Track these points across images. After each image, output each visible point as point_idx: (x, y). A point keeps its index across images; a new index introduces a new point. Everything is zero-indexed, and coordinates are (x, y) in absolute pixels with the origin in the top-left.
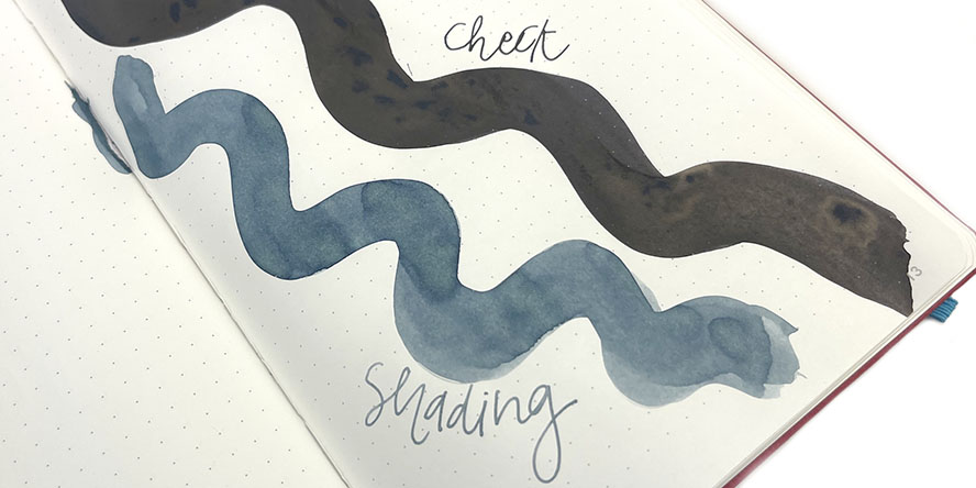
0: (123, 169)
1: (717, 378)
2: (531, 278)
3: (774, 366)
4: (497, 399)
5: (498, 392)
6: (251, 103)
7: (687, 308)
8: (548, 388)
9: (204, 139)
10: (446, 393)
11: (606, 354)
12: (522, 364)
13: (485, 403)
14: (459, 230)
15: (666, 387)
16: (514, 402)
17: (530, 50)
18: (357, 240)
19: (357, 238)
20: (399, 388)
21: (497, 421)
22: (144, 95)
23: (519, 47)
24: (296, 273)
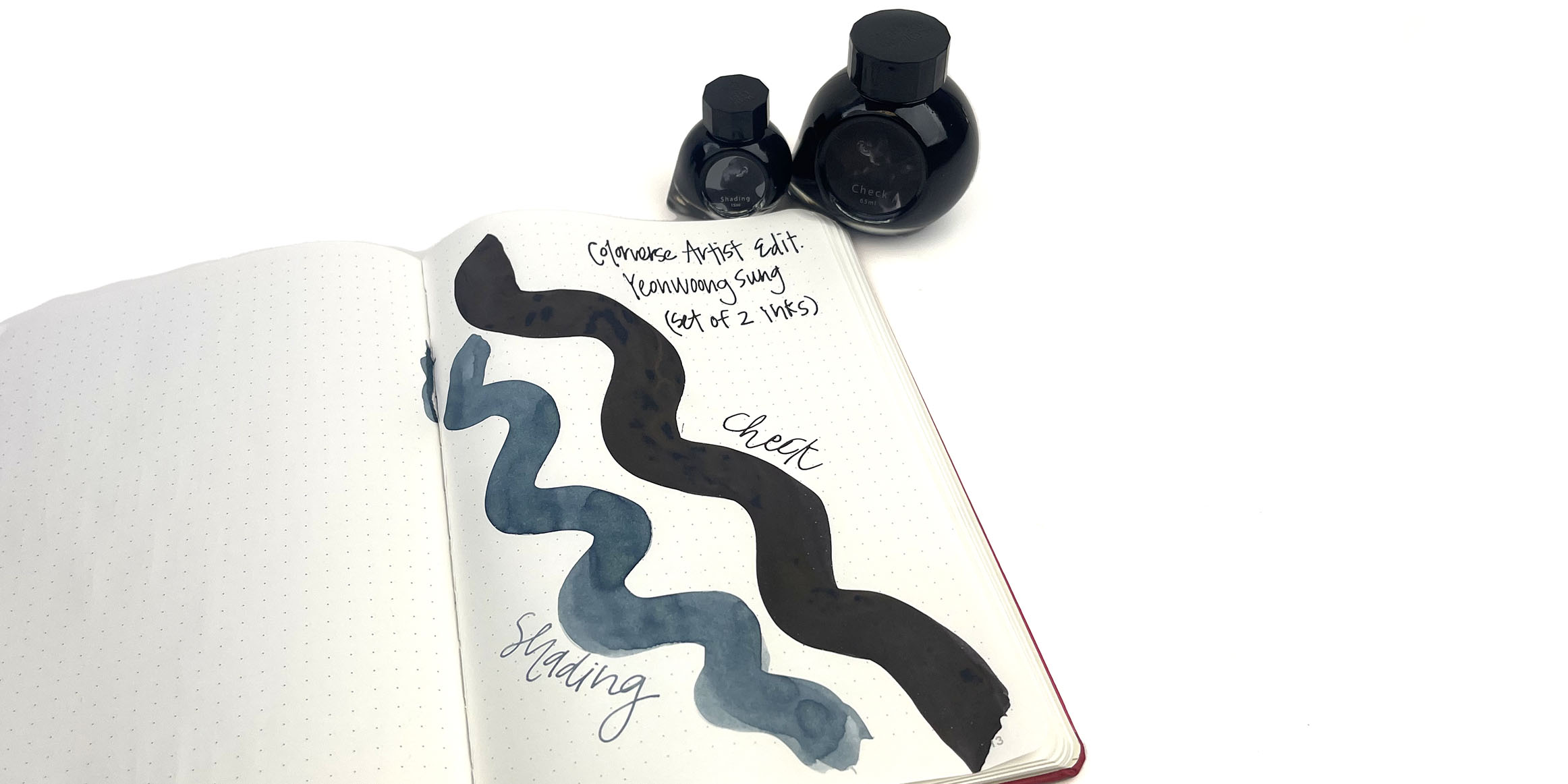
0: (432, 417)
1: (780, 735)
2: (680, 604)
3: (835, 754)
4: (602, 670)
5: (606, 667)
6: (548, 401)
7: (793, 682)
8: (644, 679)
9: (499, 412)
10: (568, 651)
11: (702, 676)
12: (635, 655)
13: (592, 670)
14: (647, 550)
15: (733, 718)
16: (614, 678)
17: (790, 455)
18: (567, 523)
19: (567, 522)
20: (536, 636)
21: (593, 685)
22: (475, 367)
23: (781, 450)
24: (510, 529)
